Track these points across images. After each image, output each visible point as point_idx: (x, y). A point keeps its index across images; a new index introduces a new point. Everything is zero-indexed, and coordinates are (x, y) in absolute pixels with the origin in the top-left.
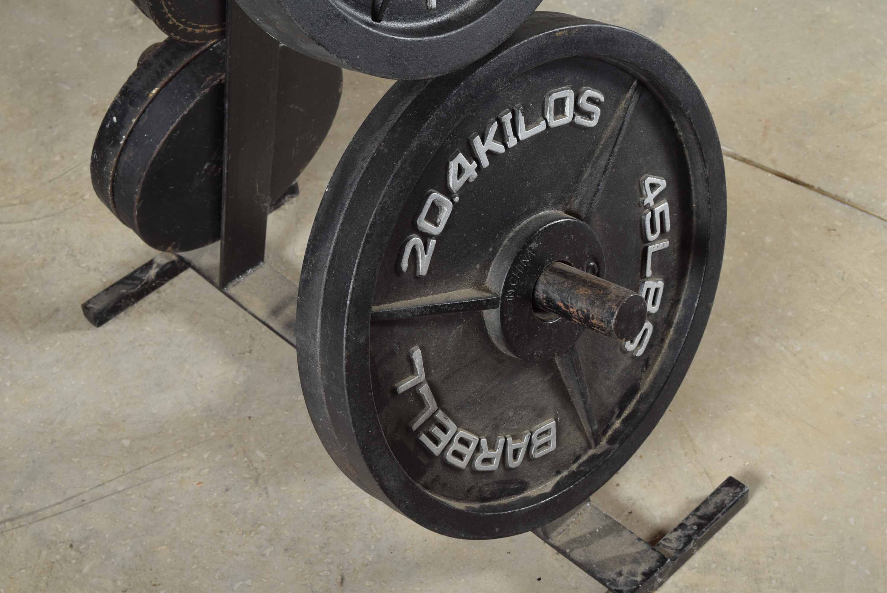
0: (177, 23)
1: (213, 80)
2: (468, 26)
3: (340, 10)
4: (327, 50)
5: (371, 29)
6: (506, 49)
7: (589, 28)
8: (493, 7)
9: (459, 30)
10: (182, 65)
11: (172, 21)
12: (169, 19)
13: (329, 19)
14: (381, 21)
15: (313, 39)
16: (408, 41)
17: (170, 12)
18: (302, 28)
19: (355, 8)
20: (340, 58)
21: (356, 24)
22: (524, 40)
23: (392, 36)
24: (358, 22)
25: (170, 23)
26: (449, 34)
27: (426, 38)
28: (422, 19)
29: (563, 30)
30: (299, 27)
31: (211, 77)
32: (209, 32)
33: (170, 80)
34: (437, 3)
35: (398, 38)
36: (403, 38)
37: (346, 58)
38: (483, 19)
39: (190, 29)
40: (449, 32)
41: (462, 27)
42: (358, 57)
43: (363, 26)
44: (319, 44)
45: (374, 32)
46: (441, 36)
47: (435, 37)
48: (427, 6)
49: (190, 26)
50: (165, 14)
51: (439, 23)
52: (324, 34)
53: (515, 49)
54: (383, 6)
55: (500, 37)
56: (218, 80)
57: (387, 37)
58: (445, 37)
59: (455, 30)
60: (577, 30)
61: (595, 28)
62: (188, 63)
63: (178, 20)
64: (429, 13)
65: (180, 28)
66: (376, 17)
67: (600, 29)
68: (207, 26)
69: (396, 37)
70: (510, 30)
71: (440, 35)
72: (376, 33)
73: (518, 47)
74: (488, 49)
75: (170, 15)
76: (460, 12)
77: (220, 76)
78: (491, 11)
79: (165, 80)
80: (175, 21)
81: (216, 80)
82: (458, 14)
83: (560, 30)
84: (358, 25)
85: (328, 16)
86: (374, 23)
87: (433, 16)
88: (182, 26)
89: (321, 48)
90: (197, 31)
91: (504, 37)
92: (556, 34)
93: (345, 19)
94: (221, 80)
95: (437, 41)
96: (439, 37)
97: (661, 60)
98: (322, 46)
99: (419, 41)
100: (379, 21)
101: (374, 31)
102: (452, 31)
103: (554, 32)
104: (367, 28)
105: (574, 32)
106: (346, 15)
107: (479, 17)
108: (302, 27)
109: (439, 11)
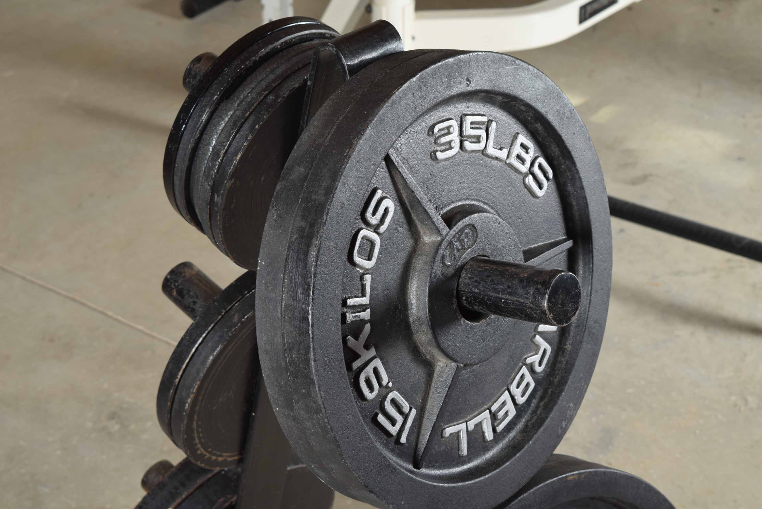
0: (204, 453)
1: (224, 502)
2: (495, 472)
3: (390, 461)
4: (378, 497)
5: (414, 477)
6: (525, 492)
7: (596, 472)
8: (515, 454)
9: (487, 476)
10: (195, 486)
11: (201, 451)
12: (198, 449)
13: (381, 469)
14: (421, 468)
15: (367, 487)
16: (444, 487)
17: (200, 443)
18: (358, 478)
19: (400, 457)
20: (388, 504)
21: (402, 472)
22: (540, 484)
23: (431, 483)
24: (404, 471)
25: (199, 452)
26: (479, 479)
27: (460, 484)
28: (454, 466)
29: (573, 475)
30: (355, 477)
31: (222, 499)
32: (230, 459)
33: (183, 501)
34: (468, 451)
35: (437, 484)
36: (441, 485)
37: (392, 504)
38: (508, 466)
39: (214, 458)
40: (479, 478)
41: (489, 473)
42: (403, 503)
43: (409, 474)
44: (371, 492)
45: (417, 480)
46: (473, 482)
47: (467, 483)
48: (459, 454)
49: (215, 455)
50: (196, 444)
51: (469, 470)
52: (376, 483)
53: (533, 492)
54: (424, 455)
55: (521, 482)
56: (229, 503)
57: (427, 483)
58: (475, 483)
59: (483, 476)
60: (586, 474)
61: (601, 472)
62: (201, 486)
63: (205, 449)
64: (462, 461)
65: (206, 457)
66: (417, 465)
67: (604, 473)
68: (228, 454)
69: (435, 484)
70: (530, 474)
71: (471, 480)
72: (419, 481)
73: (535, 490)
74: (511, 493)
75: (199, 446)
76: (486, 459)
77: (232, 498)
78: (514, 458)
79: (179, 500)
80: (202, 450)
81: (227, 502)
82: (484, 460)
83: (572, 475)
84: (404, 473)
85: (380, 466)
86: (415, 470)
87: (464, 463)
88: (208, 455)
89: (372, 495)
90: (220, 459)
91: (524, 481)
92: (568, 479)
93: (394, 469)
94: (232, 502)
95: (468, 487)
96: (470, 482)
97: (656, 501)
98: (374, 494)
99: (454, 487)
100: (419, 469)
101: (417, 478)
102: (481, 476)
103: (566, 477)
104: (412, 476)
105: (583, 476)
106: (395, 465)
107: (504, 464)
108: (359, 476)
109: (469, 459)
